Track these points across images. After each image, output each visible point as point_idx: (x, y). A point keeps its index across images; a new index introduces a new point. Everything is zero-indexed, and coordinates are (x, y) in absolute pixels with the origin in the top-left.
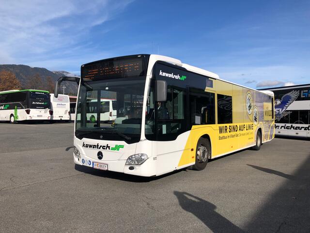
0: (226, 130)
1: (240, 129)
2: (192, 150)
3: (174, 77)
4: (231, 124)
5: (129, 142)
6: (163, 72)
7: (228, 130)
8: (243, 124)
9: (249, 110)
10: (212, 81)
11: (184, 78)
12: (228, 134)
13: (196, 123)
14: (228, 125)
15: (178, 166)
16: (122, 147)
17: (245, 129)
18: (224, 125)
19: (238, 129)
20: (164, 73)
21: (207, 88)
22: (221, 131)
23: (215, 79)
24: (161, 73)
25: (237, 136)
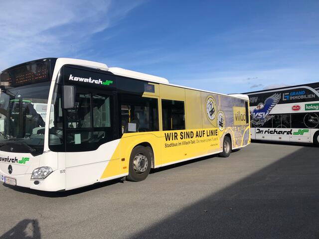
0: (176, 137)
1: (197, 136)
2: (123, 160)
3: (92, 82)
4: (183, 131)
5: (35, 154)
6: (74, 76)
7: (179, 137)
8: (202, 130)
9: (211, 115)
10: (154, 85)
11: (108, 83)
12: (180, 140)
13: (129, 130)
14: (179, 132)
15: (101, 178)
16: (27, 159)
17: (205, 135)
18: (174, 131)
19: (195, 135)
20: (75, 78)
21: (145, 93)
22: (168, 138)
23: (159, 84)
24: (71, 78)
25: (193, 142)
